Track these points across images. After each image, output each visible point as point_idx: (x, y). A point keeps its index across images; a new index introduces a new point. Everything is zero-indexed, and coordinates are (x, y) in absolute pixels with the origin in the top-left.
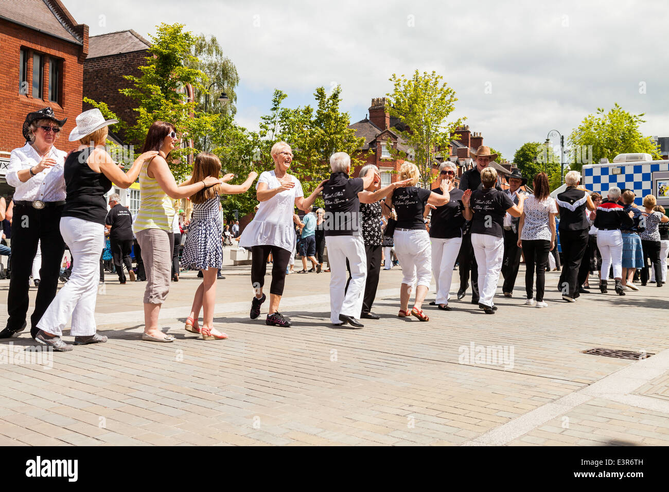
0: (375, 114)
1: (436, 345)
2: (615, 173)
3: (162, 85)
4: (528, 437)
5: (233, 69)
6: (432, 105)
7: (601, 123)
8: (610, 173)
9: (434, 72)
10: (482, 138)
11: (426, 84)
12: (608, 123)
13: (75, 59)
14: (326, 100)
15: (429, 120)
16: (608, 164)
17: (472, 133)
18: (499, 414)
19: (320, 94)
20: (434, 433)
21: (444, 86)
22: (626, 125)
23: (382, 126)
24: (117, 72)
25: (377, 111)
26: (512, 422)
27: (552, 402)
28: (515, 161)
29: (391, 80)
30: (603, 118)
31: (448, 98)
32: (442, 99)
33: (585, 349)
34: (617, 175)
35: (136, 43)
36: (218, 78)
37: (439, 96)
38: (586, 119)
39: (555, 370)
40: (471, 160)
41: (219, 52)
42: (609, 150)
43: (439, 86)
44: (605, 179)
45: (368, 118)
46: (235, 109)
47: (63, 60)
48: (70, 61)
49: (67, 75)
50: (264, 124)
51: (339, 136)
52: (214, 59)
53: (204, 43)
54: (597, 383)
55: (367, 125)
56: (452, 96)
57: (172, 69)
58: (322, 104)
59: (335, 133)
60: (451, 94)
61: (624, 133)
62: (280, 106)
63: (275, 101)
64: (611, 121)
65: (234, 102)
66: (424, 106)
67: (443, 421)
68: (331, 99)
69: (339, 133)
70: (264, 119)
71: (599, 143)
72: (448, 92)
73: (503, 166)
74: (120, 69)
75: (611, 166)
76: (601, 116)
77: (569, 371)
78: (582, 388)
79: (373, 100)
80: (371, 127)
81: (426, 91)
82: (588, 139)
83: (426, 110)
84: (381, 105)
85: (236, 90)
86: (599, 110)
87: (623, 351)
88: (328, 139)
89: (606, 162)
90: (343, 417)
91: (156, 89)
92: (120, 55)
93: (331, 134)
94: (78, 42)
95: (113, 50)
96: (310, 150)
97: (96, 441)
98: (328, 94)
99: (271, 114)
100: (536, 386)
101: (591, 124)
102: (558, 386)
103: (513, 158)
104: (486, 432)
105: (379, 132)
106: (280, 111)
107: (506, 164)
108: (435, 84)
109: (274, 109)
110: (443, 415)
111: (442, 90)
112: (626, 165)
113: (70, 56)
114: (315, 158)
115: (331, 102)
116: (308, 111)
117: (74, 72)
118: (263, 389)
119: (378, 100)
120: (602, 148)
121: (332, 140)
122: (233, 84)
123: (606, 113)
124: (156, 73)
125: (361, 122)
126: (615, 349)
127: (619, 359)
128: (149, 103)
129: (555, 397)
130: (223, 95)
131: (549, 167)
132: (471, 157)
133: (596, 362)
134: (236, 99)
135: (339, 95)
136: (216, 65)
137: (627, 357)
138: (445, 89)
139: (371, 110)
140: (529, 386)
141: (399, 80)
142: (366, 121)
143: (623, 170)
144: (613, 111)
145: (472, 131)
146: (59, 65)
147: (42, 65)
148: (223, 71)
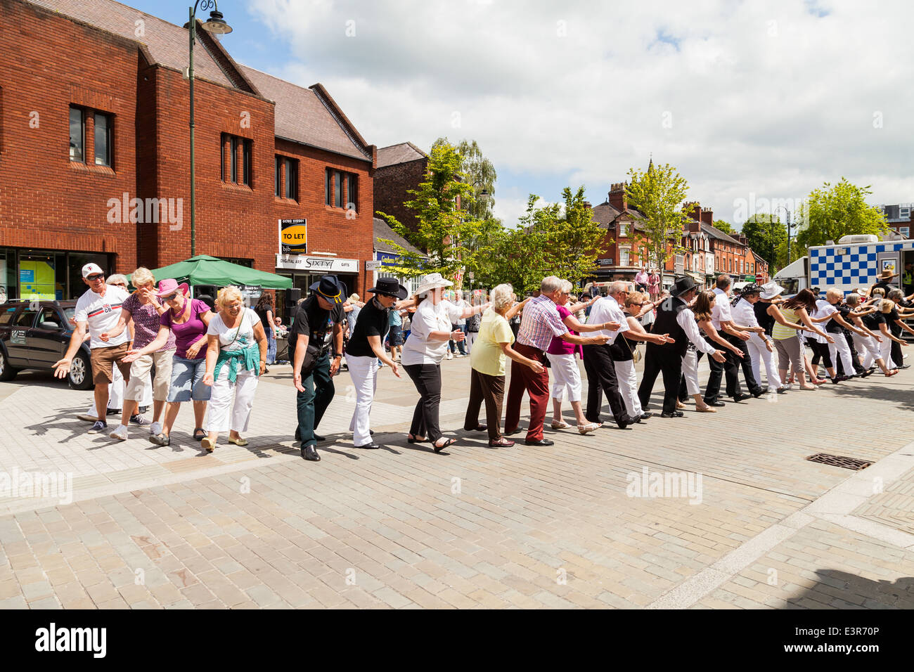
0: (613, 198)
1: (675, 448)
2: (840, 253)
3: (437, 197)
4: (757, 565)
5: (492, 168)
6: (666, 194)
7: (827, 196)
8: (836, 254)
9: (668, 165)
10: (712, 213)
11: (661, 176)
12: (834, 195)
13: (366, 173)
14: (572, 199)
15: (663, 207)
16: (834, 245)
17: (703, 208)
18: (733, 536)
19: (567, 194)
20: (677, 557)
21: (677, 176)
22: (852, 197)
23: (620, 208)
24: (399, 178)
25: (616, 195)
26: (743, 546)
27: (778, 523)
28: (744, 230)
29: (628, 173)
30: (829, 191)
31: (680, 186)
32: (675, 188)
33: (809, 455)
34: (843, 256)
35: (413, 153)
36: (478, 176)
37: (672, 186)
38: (812, 193)
39: (781, 482)
40: (702, 233)
41: (479, 154)
42: (835, 221)
43: (672, 177)
44: (830, 259)
45: (608, 201)
46: (494, 201)
47: (358, 175)
48: (363, 175)
49: (361, 187)
50: (521, 224)
51: (583, 229)
52: (475, 159)
53: (466, 147)
54: (820, 499)
55: (607, 208)
56: (684, 185)
57: (445, 183)
58: (568, 202)
59: (581, 226)
60: (683, 183)
61: (850, 205)
62: (534, 207)
63: (529, 204)
64: (838, 194)
65: (493, 195)
66: (658, 195)
67: (685, 543)
68: (576, 197)
69: (584, 226)
70: (520, 219)
71: (826, 215)
72: (680, 181)
73: (732, 236)
74: (401, 176)
75: (837, 247)
76: (827, 190)
77: (794, 484)
78: (806, 505)
79: (612, 186)
80: (610, 209)
81: (660, 181)
82: (814, 211)
83: (660, 198)
84: (619, 189)
85: (495, 185)
86: (825, 184)
87: (844, 458)
88: (575, 231)
89: (831, 244)
90: (603, 536)
91: (433, 203)
92: (401, 164)
93: (577, 227)
94: (369, 160)
95: (395, 160)
96: (559, 242)
97: (418, 556)
98: (574, 193)
99: (526, 214)
100: (764, 502)
101: (817, 197)
102: (783, 503)
103: (742, 228)
104: (721, 558)
105: (618, 214)
106: (534, 212)
107: (734, 234)
108: (668, 176)
109: (529, 210)
110: (685, 536)
111: (675, 180)
112: (851, 246)
113: (363, 172)
114: (564, 249)
115: (576, 200)
116: (556, 209)
117: (366, 184)
118: (537, 501)
119: (616, 185)
120: (828, 220)
121: (578, 232)
122: (491, 180)
123: (832, 186)
124: (433, 186)
125: (602, 205)
126: (837, 454)
127: (840, 468)
128: (428, 212)
129: (781, 517)
130: (484, 192)
131: (776, 235)
132: (701, 231)
133: (820, 472)
134: (494, 193)
135: (584, 193)
136: (477, 165)
137: (848, 466)
138: (678, 179)
139: (610, 194)
140: (758, 503)
141: (636, 173)
142: (606, 204)
143: (848, 251)
144: (839, 184)
145: (703, 206)
146: (354, 179)
147: (342, 180)
148: (483, 170)
